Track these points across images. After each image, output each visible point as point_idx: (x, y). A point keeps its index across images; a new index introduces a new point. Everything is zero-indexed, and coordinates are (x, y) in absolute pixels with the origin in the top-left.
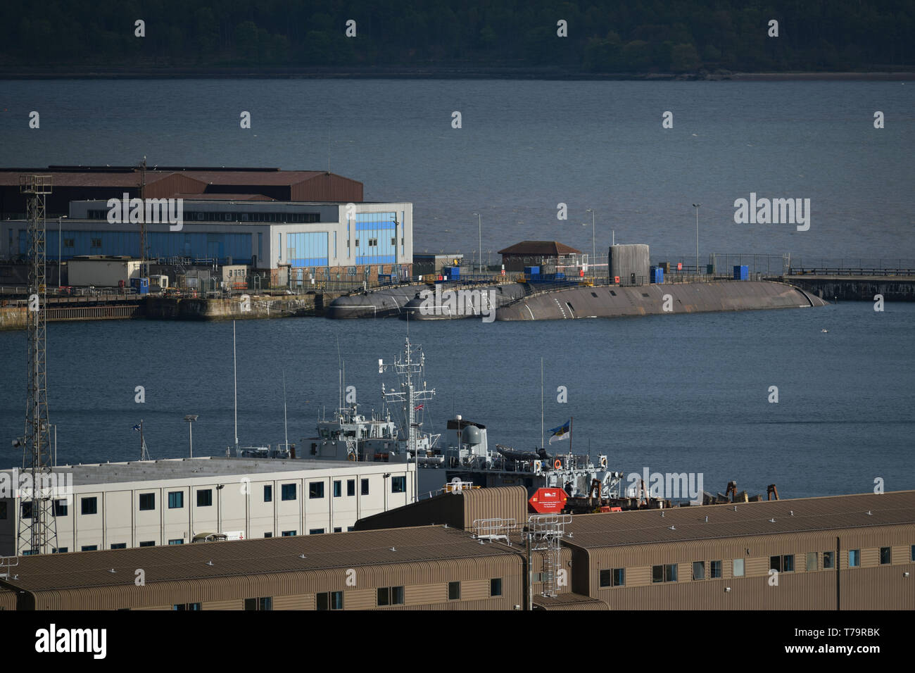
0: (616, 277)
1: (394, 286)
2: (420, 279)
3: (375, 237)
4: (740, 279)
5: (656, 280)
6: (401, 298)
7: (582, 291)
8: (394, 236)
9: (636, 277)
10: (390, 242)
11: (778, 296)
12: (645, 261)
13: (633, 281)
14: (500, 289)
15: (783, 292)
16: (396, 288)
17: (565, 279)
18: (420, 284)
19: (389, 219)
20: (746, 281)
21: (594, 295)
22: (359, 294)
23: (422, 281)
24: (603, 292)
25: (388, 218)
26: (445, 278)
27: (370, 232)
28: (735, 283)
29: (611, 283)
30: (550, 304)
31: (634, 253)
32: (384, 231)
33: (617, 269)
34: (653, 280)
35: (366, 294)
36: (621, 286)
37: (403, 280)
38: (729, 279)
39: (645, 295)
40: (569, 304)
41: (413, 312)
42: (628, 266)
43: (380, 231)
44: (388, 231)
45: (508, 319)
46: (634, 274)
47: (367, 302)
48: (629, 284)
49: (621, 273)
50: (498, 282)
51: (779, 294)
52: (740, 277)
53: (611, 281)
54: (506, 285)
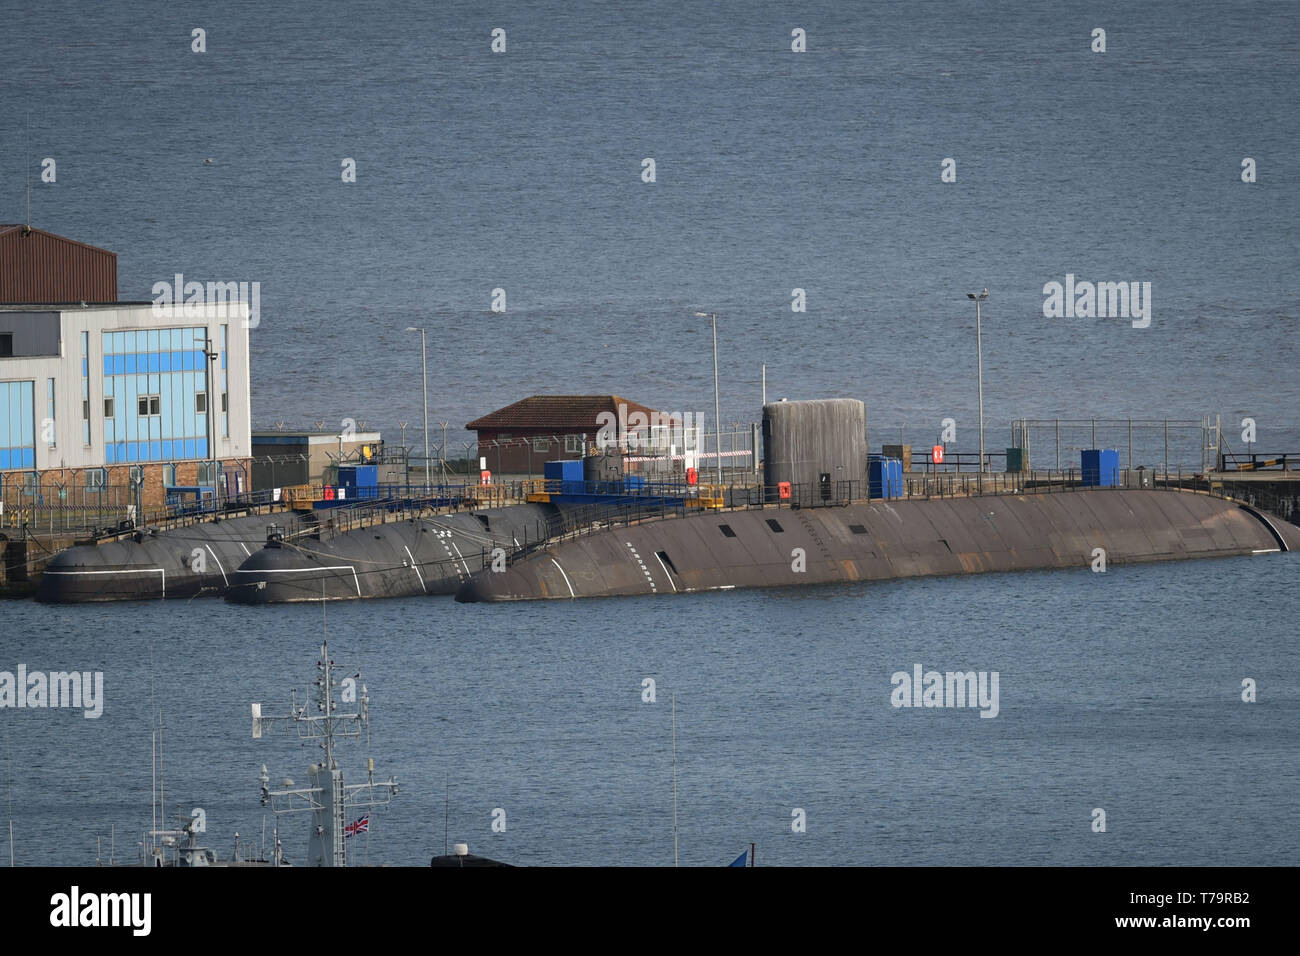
0: (782, 484)
1: (211, 517)
2: (276, 498)
3: (154, 391)
4: (1098, 484)
5: (885, 491)
6: (230, 549)
7: (698, 521)
8: (201, 389)
9: (834, 486)
10: (191, 402)
11: (1194, 527)
12: (855, 443)
13: (826, 494)
14: (484, 519)
15: (1211, 515)
16: (216, 521)
17: (649, 490)
18: (277, 510)
19: (188, 346)
20: (1113, 488)
21: (727, 531)
22: (121, 537)
23: (281, 502)
24: (749, 524)
25: (191, 342)
26: (342, 494)
27: (143, 379)
28: (1085, 494)
29: (769, 500)
30: (615, 556)
31: (827, 421)
32: (177, 376)
33: (784, 461)
34: (875, 489)
35: (139, 538)
36: (795, 507)
37: (233, 500)
38: (1071, 484)
39: (858, 529)
40: (663, 555)
41: (262, 585)
42: (810, 454)
43: (165, 377)
44: (188, 376)
45: (508, 597)
46: (828, 476)
47: (142, 559)
48: (815, 503)
49: (796, 474)
50: (477, 503)
51: (1199, 521)
52: (1098, 478)
53: (770, 493)
54: (498, 509)
